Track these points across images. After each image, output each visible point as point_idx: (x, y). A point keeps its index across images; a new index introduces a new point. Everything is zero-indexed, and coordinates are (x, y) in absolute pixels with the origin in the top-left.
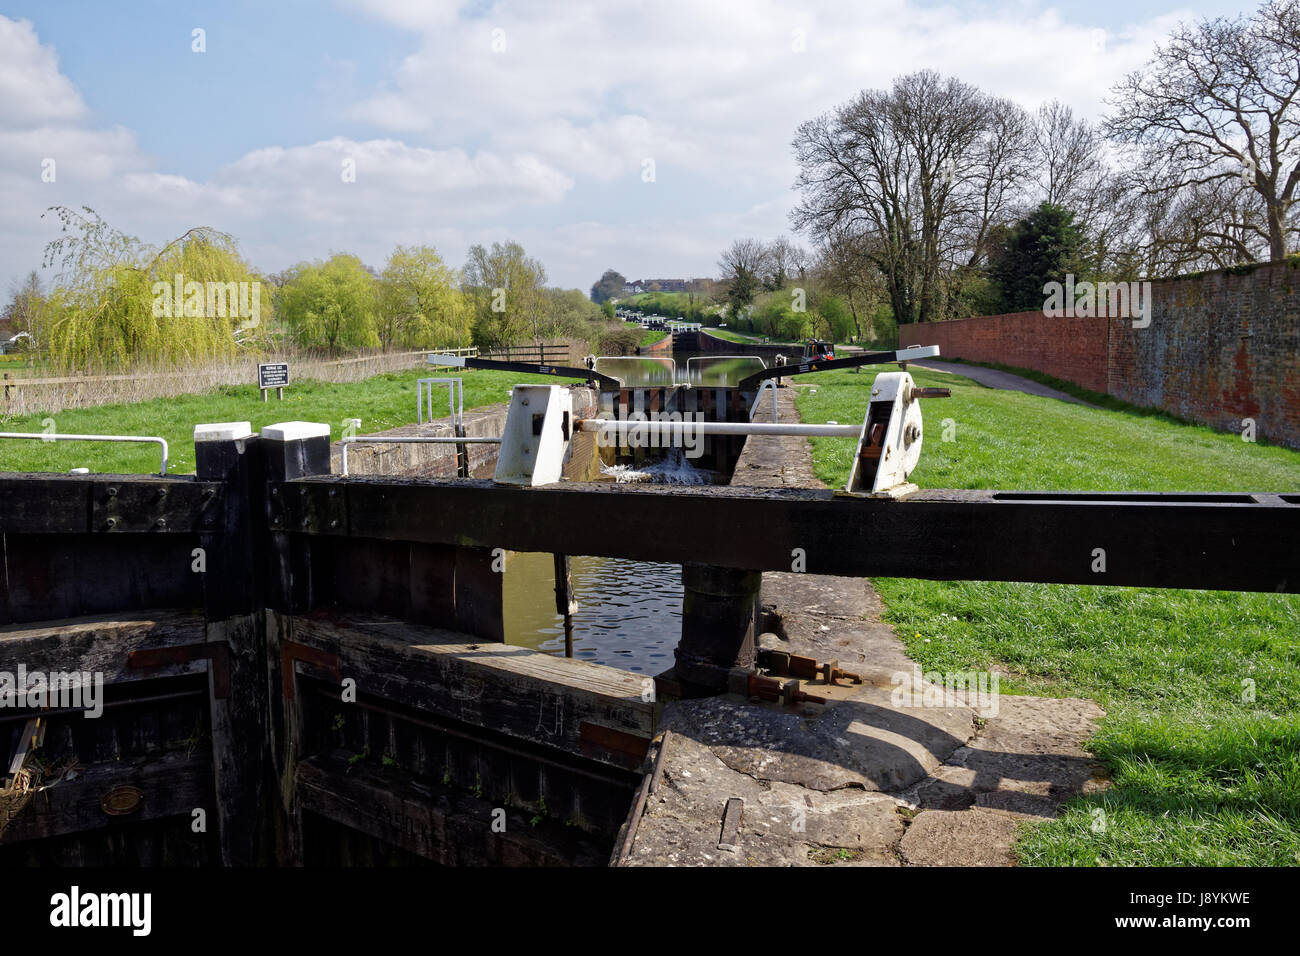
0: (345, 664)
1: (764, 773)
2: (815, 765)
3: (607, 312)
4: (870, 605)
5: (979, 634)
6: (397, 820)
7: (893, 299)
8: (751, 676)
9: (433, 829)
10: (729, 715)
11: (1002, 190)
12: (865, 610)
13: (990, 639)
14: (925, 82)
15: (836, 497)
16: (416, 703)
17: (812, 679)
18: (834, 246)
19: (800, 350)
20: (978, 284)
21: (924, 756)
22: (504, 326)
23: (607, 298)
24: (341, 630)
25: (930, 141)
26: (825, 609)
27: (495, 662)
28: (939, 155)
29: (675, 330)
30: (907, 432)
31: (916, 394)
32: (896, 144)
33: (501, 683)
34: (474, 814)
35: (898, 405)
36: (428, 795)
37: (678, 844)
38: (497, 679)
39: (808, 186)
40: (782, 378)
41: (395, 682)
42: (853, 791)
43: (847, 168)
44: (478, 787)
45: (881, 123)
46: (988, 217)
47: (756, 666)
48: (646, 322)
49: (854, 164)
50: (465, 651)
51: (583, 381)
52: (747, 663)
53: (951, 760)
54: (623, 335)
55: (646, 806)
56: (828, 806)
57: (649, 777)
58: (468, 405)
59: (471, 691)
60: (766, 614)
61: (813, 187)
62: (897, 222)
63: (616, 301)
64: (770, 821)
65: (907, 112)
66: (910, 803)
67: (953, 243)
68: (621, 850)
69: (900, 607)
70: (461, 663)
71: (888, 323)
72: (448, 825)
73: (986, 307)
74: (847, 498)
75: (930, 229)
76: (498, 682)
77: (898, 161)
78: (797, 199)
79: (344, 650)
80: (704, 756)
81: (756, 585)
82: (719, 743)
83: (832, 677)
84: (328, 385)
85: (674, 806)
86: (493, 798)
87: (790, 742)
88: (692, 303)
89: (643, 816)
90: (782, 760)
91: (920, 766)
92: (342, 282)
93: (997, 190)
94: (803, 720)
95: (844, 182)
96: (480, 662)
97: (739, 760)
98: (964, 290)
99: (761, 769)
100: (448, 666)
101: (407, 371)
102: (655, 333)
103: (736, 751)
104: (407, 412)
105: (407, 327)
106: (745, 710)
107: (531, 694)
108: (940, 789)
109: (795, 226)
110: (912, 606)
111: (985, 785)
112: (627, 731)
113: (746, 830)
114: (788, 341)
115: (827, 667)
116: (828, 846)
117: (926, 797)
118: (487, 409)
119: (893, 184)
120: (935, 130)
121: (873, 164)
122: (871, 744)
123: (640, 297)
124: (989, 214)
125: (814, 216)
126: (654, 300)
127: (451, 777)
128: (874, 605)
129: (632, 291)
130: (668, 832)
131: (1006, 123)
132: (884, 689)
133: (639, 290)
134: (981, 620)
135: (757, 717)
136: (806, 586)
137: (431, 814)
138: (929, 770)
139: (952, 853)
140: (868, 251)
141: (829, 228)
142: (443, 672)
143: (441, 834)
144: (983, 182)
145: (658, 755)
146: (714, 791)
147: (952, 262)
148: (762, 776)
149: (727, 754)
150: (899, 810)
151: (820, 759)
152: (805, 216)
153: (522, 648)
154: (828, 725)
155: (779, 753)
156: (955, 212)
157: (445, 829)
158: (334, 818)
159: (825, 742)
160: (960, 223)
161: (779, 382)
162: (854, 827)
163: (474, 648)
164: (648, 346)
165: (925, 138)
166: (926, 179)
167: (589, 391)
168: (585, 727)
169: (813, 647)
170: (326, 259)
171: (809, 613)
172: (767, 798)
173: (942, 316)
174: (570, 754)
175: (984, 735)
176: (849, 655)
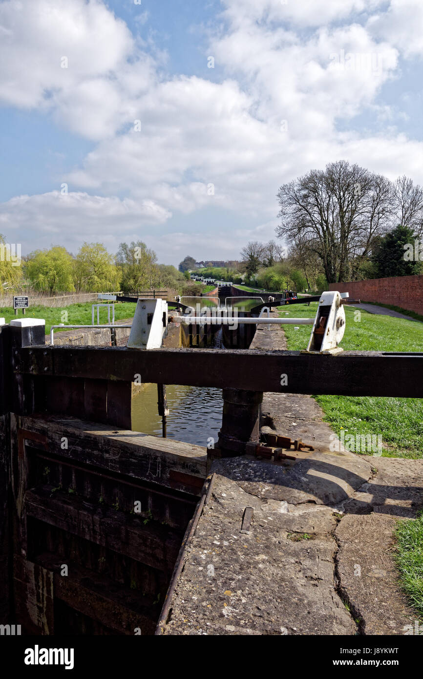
0: (50, 441)
1: (264, 495)
2: (290, 491)
3: (187, 276)
4: (317, 413)
5: (373, 428)
6: (75, 521)
7: (326, 271)
8: (257, 446)
9: (93, 526)
10: (246, 466)
11: (379, 219)
12: (315, 416)
13: (378, 429)
14: (341, 166)
15: (302, 354)
16: (86, 461)
17: (288, 448)
18: (297, 245)
19: (280, 296)
20: (367, 264)
21: (347, 487)
22: (136, 282)
23: (187, 269)
24: (48, 423)
25: (344, 195)
26: (295, 415)
27: (127, 439)
28: (348, 202)
29: (220, 285)
30: (338, 322)
31: (342, 302)
32: (327, 196)
33: (129, 450)
34: (115, 519)
35: (333, 307)
36: (91, 508)
37: (220, 530)
38: (127, 448)
39: (285, 216)
40: (272, 307)
41: (75, 450)
42: (310, 504)
43: (304, 207)
44: (117, 504)
45: (320, 186)
46: (372, 232)
47: (260, 441)
48: (205, 281)
49: (307, 206)
50: (111, 434)
51: (174, 308)
52: (255, 440)
53: (360, 489)
54: (194, 287)
55: (203, 511)
56: (298, 512)
57: (205, 496)
58: (117, 318)
59: (114, 454)
60: (265, 417)
61: (287, 216)
62: (328, 234)
63: (191, 271)
64: (268, 519)
65: (333, 181)
66: (339, 511)
67: (355, 244)
68: (189, 533)
69: (332, 414)
70: (109, 440)
71: (323, 282)
72: (101, 524)
73: (370, 275)
74: (307, 355)
75: (344, 237)
76: (128, 450)
77: (328, 204)
78: (279, 222)
79: (50, 434)
80: (233, 486)
81: (260, 399)
82: (241, 480)
83: (299, 447)
84: (48, 308)
85: (217, 511)
86: (125, 510)
87: (277, 479)
88: (228, 272)
89: (201, 516)
90: (273, 488)
91: (345, 492)
92: (57, 260)
93: (376, 219)
94: (284, 468)
95: (302, 214)
96: (119, 440)
97: (251, 488)
98: (361, 267)
99: (263, 493)
100: (103, 442)
101: (87, 302)
102: (210, 287)
103: (249, 484)
104: (87, 321)
105: (89, 282)
106: (254, 463)
107: (145, 456)
108: (355, 504)
109: (278, 235)
110: (338, 414)
111: (378, 502)
112: (193, 474)
113: (255, 523)
114: (274, 291)
115: (296, 442)
116: (298, 532)
117: (348, 508)
118: (126, 320)
119: (326, 216)
120: (346, 189)
121: (316, 205)
122: (319, 480)
123: (202, 270)
124: (372, 230)
125: (287, 230)
126: (209, 271)
127: (103, 499)
128: (319, 413)
129: (199, 266)
130: (214, 524)
131: (381, 187)
132: (325, 453)
133: (202, 266)
134: (373, 420)
135: (260, 467)
136: (285, 404)
137: (92, 518)
138: (349, 494)
139: (362, 536)
140: (314, 247)
141: (295, 236)
142: (100, 444)
143: (97, 527)
144: (370, 215)
145: (209, 486)
146: (238, 503)
147: (355, 254)
148: (263, 497)
149: (245, 485)
150: (334, 514)
151: (293, 488)
152: (283, 230)
153: (141, 433)
154: (297, 470)
155: (272, 485)
156: (356, 229)
157: (99, 526)
158: (44, 520)
159: (296, 479)
160: (358, 235)
161: (270, 309)
162: (311, 522)
163: (116, 433)
164: (207, 293)
165: (342, 194)
166: (342, 213)
167: (177, 313)
168: (172, 473)
169: (288, 433)
170: (49, 248)
171: (286, 417)
172: (266, 507)
173: (350, 280)
174: (164, 486)
175: (377, 477)
176: (307, 437)
